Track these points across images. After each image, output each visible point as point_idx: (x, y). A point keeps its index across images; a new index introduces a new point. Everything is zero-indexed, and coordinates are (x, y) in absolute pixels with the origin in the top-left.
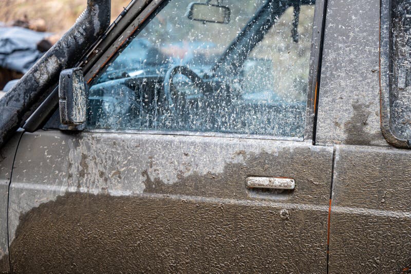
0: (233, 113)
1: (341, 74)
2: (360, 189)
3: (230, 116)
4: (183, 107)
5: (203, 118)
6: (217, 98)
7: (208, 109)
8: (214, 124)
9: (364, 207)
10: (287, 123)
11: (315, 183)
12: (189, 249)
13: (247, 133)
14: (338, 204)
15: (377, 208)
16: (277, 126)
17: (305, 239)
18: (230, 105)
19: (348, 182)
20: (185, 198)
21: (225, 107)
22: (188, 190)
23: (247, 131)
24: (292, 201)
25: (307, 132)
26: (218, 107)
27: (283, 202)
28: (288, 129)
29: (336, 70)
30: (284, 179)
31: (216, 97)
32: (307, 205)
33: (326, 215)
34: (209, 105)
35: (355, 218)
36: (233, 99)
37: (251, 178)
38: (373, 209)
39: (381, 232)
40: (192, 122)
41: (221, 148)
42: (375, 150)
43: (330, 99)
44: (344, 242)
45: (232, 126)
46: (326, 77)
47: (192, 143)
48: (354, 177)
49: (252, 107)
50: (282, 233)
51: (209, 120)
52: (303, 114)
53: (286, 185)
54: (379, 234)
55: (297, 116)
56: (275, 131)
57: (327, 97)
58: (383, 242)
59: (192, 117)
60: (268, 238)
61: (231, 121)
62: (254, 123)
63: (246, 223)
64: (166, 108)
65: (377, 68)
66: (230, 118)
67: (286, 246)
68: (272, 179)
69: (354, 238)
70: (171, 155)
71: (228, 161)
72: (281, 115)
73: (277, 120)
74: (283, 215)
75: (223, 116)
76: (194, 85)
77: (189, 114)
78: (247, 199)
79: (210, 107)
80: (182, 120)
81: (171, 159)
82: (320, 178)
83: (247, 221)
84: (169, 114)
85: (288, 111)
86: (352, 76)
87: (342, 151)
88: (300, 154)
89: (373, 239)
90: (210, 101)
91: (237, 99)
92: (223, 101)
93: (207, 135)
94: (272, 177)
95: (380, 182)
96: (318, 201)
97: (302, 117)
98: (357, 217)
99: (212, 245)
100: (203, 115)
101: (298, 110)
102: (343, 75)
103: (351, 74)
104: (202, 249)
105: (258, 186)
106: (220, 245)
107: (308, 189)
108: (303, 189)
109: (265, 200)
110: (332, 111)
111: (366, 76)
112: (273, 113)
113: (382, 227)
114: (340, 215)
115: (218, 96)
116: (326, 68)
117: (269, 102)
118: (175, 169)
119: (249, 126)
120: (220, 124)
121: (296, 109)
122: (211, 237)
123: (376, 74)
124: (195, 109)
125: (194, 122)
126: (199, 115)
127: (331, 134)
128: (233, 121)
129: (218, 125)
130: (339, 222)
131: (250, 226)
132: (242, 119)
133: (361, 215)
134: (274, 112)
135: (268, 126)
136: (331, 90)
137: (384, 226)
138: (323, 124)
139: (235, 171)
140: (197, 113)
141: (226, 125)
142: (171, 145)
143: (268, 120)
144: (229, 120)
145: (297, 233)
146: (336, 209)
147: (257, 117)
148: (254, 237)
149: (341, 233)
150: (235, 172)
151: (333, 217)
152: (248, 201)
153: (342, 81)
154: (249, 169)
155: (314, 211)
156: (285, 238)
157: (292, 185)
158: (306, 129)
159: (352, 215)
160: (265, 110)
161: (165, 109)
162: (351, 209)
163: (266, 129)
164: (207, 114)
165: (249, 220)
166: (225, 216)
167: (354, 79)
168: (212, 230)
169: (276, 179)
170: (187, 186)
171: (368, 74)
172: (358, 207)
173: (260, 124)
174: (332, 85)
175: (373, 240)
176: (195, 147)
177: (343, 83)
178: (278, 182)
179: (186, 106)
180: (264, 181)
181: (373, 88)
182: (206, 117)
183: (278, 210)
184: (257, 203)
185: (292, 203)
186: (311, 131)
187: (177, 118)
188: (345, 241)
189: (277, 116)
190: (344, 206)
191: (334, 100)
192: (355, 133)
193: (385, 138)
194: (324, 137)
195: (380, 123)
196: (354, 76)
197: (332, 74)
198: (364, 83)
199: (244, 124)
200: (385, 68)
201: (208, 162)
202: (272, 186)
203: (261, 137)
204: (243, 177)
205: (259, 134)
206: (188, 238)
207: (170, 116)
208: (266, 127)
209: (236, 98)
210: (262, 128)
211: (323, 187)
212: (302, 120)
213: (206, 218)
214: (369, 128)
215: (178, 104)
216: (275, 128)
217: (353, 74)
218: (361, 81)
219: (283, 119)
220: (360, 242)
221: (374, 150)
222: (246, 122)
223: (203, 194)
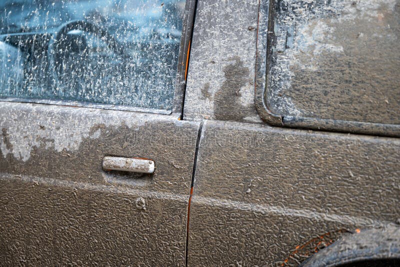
0: (99, 78)
1: (215, 32)
2: (224, 176)
3: (95, 81)
4: (47, 69)
5: (66, 84)
6: (83, 60)
7: (73, 73)
8: (78, 91)
9: (228, 198)
10: (155, 92)
11: (175, 165)
12: (40, 242)
13: (112, 104)
14: (199, 193)
15: (243, 200)
16: (144, 95)
17: (162, 236)
18: (95, 68)
19: (212, 166)
20: (37, 180)
21: (90, 71)
22: (42, 170)
23: (112, 100)
24: (151, 188)
25: (175, 103)
26: (83, 70)
27: (140, 188)
28: (157, 99)
29: (210, 27)
30: (142, 161)
31: (82, 58)
32: (166, 193)
33: (185, 207)
34: (73, 68)
35: (216, 211)
36: (100, 61)
37: (107, 158)
38: (237, 200)
39: (244, 230)
40: (55, 88)
41: (80, 120)
42: (247, 127)
43: (201, 63)
44: (204, 240)
45: (96, 94)
46: (199, 35)
47: (50, 113)
48: (219, 161)
49: (119, 71)
50: (138, 227)
51: (73, 87)
52: (173, 81)
53: (143, 167)
54: (242, 232)
55: (167, 84)
56: (142, 102)
57: (198, 60)
58: (247, 242)
59: (55, 83)
60: (123, 233)
61: (96, 88)
62: (120, 91)
63: (100, 213)
64: (29, 70)
65: (255, 25)
66: (95, 83)
67: (141, 243)
68: (129, 160)
69: (215, 236)
70: (26, 127)
71: (86, 136)
72: (150, 82)
73: (145, 88)
74: (139, 205)
75: (88, 82)
76: (59, 42)
77: (52, 78)
78: (102, 184)
79: (75, 70)
80: (45, 85)
81: (26, 132)
82: (182, 161)
83: (101, 210)
84: (32, 78)
85: (158, 77)
86: (226, 34)
87: (209, 128)
88: (163, 130)
89: (235, 238)
90: (75, 63)
91: (104, 61)
92: (89, 63)
93: (68, 104)
94: (131, 157)
95: (247, 167)
96: (177, 189)
97: (172, 84)
98: (219, 210)
99: (64, 238)
100: (67, 80)
101: (168, 76)
102: (217, 33)
103: (226, 32)
104: (54, 243)
105: (113, 169)
106: (72, 239)
107: (168, 173)
108: (162, 173)
109: (121, 185)
110: (203, 77)
111: (242, 35)
112: (141, 79)
113: (245, 224)
114: (200, 207)
115: (83, 57)
116: (199, 25)
117: (138, 65)
118: (29, 144)
119: (115, 94)
120: (84, 91)
121: (167, 74)
122: (63, 228)
123: (253, 33)
124: (59, 73)
125: (57, 89)
126: (62, 80)
127: (200, 106)
128: (98, 88)
129: (82, 93)
130: (199, 216)
131: (105, 216)
132: (108, 85)
133: (223, 208)
134: (143, 77)
135: (135, 95)
136: (203, 52)
137: (248, 222)
138: (192, 94)
139: (92, 148)
140: (61, 77)
141: (90, 93)
142: (27, 115)
143: (136, 87)
144: (94, 86)
145: (153, 228)
146: (197, 200)
147: (124, 84)
148: (108, 231)
149: (201, 230)
150: (92, 151)
151: (193, 209)
152: (103, 186)
153: (215, 40)
154: (107, 147)
155: (172, 200)
156: (141, 234)
157: (151, 168)
158: (175, 100)
159: (214, 208)
160: (133, 75)
161: (27, 72)
162: (213, 200)
163: (133, 99)
164: (71, 78)
165: (103, 209)
166: (78, 203)
167: (228, 39)
168: (64, 220)
169: (134, 160)
170: (40, 165)
171: (244, 33)
172: (220, 197)
173: (127, 92)
174: (204, 45)
175: (235, 240)
176: (51, 119)
177: (216, 44)
178: (136, 164)
179: (50, 69)
180: (119, 162)
181: (248, 50)
182: (70, 83)
183: (134, 198)
184: (112, 189)
185: (150, 191)
186: (180, 103)
187: (40, 83)
188: (206, 240)
189: (145, 82)
190: (205, 196)
191: (205, 65)
192: (226, 106)
193: (259, 114)
194: (192, 110)
195: (254, 94)
196: (229, 35)
197: (205, 32)
198: (239, 44)
199: (109, 92)
200: (263, 25)
201: (64, 137)
202: (128, 168)
203: (126, 108)
204: (100, 156)
205: (126, 105)
206: (39, 229)
207: (32, 80)
208: (133, 96)
209: (102, 60)
210: (129, 97)
211: (184, 171)
212: (172, 88)
213: (58, 205)
214: (242, 100)
215: (41, 66)
216: (142, 98)
217: (228, 31)
218: (236, 41)
219: (151, 87)
220: (221, 241)
221: (245, 128)
222: (112, 89)
223: (57, 176)
